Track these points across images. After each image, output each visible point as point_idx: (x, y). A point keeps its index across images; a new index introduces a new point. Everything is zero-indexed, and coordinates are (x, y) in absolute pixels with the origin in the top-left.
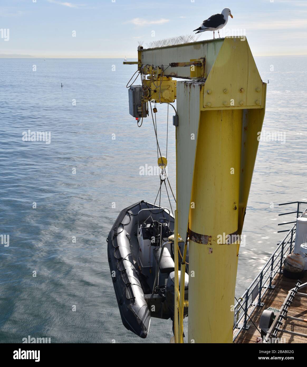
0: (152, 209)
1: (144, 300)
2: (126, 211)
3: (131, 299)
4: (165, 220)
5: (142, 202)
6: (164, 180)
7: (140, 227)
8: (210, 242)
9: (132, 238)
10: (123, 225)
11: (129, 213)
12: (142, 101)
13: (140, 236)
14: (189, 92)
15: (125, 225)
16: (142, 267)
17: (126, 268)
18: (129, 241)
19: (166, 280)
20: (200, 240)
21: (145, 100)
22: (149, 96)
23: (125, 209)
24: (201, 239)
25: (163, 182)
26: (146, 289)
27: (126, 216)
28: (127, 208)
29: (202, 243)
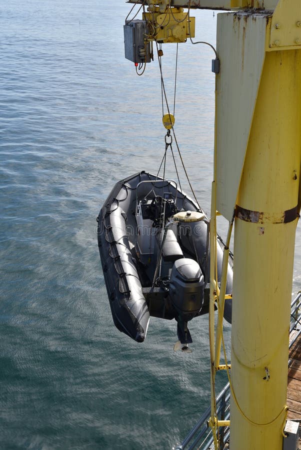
0: (154, 181)
1: (142, 295)
2: (122, 183)
3: (125, 293)
4: (170, 195)
5: (143, 172)
6: (170, 144)
7: (139, 204)
8: (262, 221)
9: (129, 218)
10: (117, 201)
11: (125, 186)
12: (145, 41)
13: (139, 216)
14: (244, 28)
15: (121, 201)
16: (141, 253)
17: (120, 255)
18: (125, 221)
19: (170, 270)
20: (249, 218)
21: (149, 40)
22: (155, 35)
23: (121, 181)
24: (250, 216)
25: (169, 146)
26: (145, 280)
27: (122, 189)
28: (123, 180)
29: (251, 221)
